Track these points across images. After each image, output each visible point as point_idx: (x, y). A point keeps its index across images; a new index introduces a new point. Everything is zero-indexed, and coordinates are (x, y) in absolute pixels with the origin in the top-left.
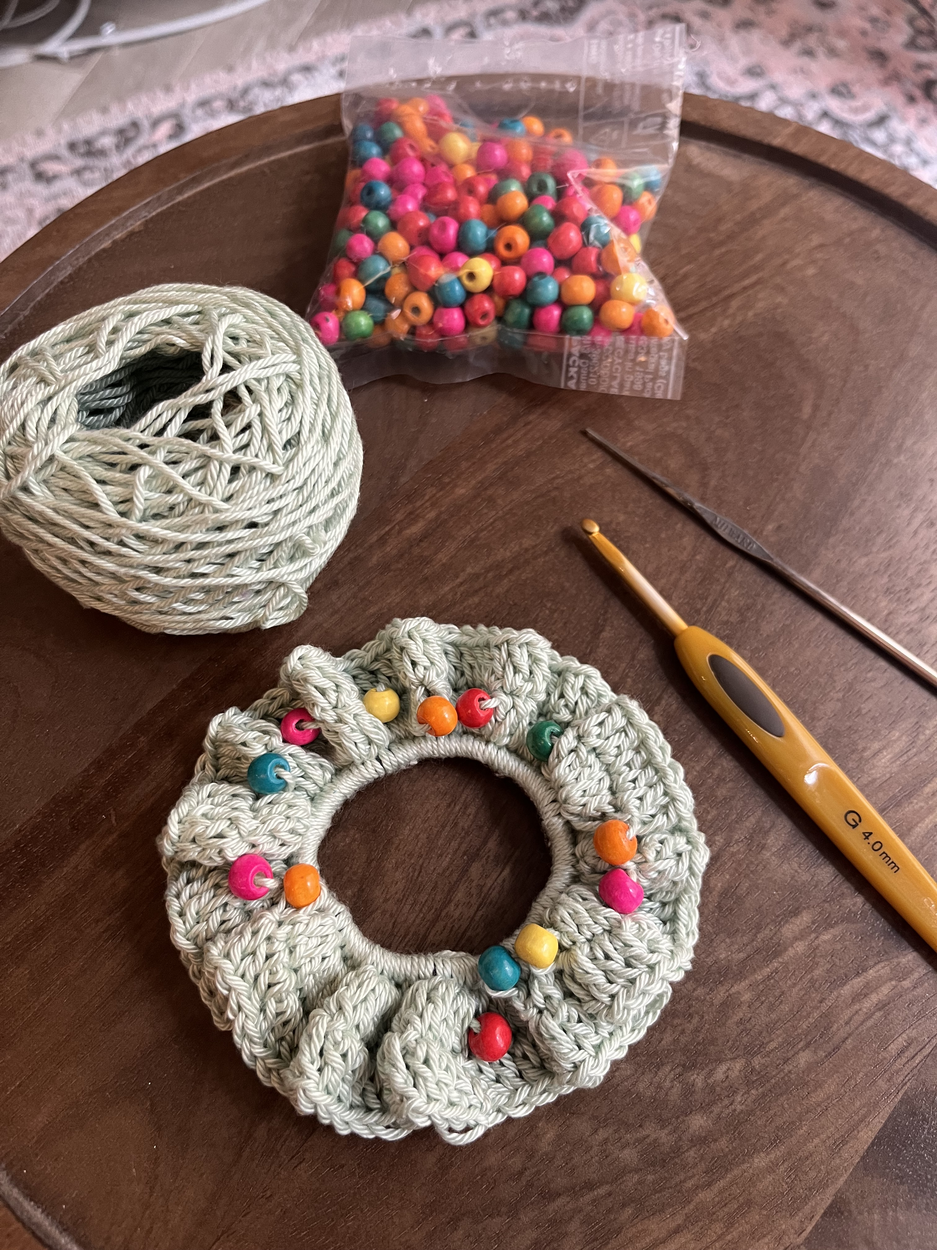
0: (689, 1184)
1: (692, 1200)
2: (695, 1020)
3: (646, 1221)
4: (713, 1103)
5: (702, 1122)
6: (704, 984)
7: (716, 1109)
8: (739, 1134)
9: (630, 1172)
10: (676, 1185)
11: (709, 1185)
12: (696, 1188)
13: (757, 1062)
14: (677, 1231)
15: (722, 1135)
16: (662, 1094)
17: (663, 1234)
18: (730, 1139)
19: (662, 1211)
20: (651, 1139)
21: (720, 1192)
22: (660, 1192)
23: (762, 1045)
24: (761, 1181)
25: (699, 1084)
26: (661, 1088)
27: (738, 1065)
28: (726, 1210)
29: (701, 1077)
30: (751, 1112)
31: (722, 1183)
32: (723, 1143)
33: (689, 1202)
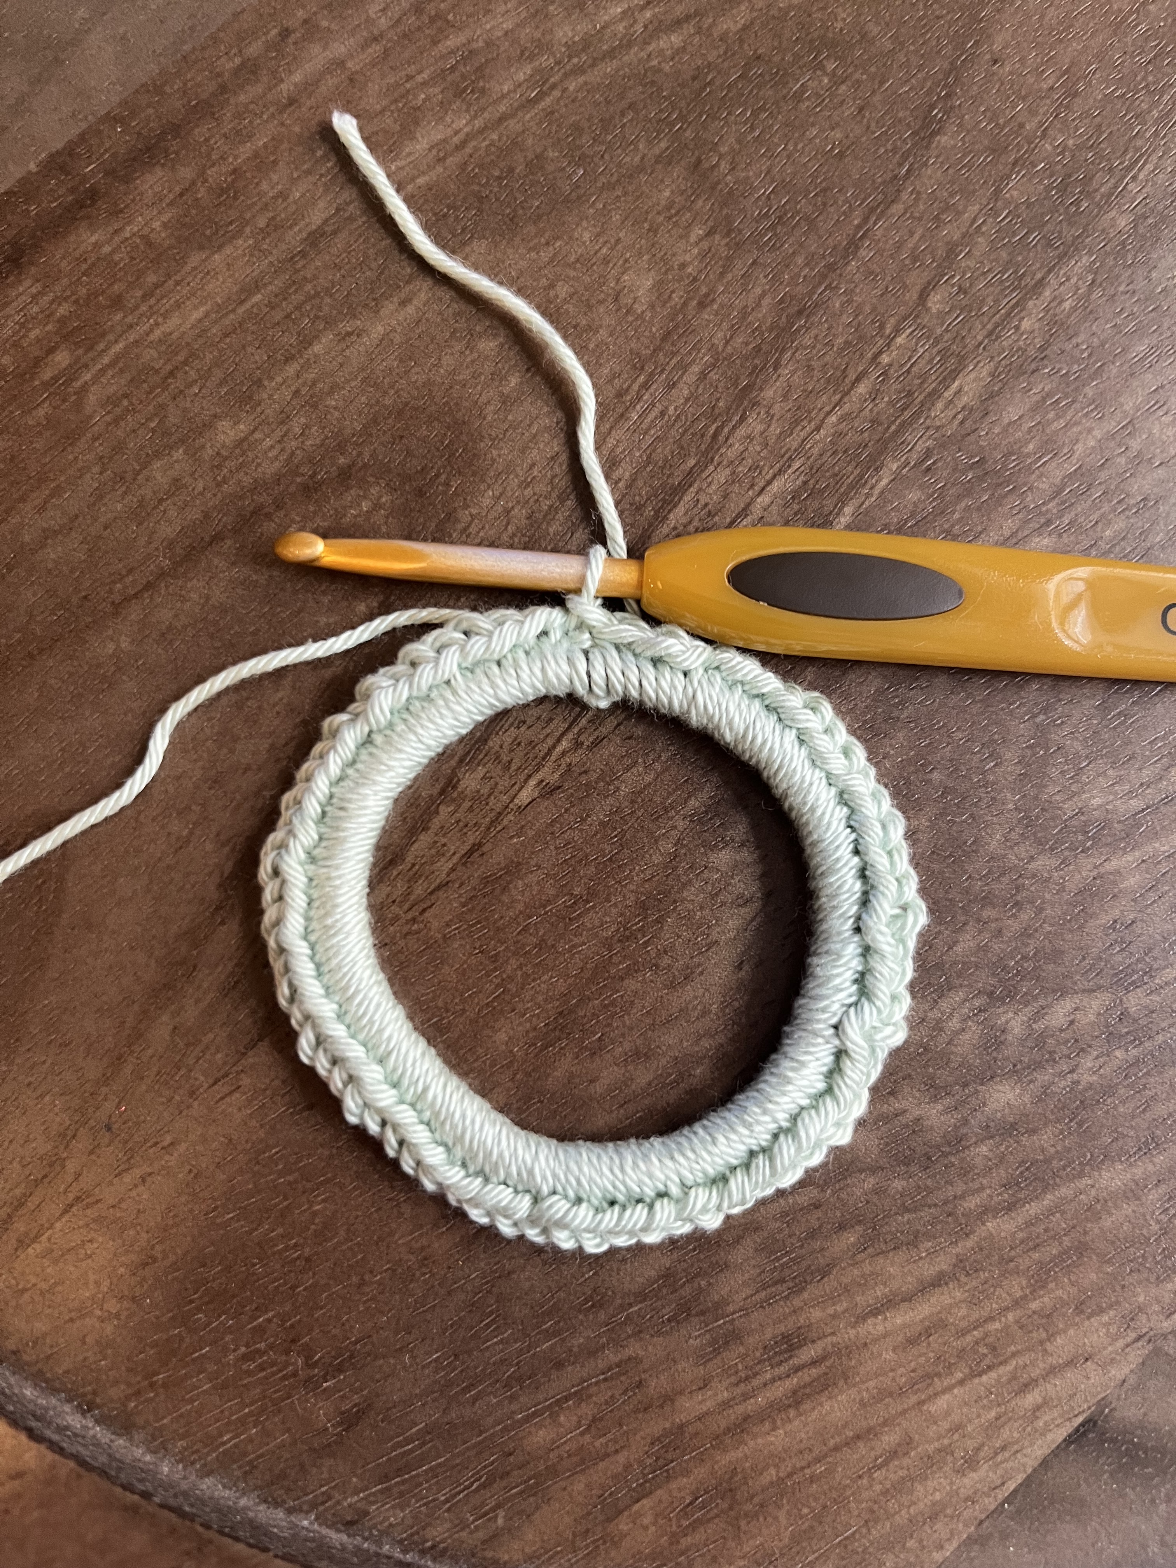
0: (971, 1203)
1: (973, 1232)
2: (1027, 915)
3: (881, 1260)
4: (1038, 1066)
5: (1010, 1096)
6: (1052, 849)
7: (1043, 1077)
8: (1080, 1124)
9: (861, 1171)
10: (945, 1203)
11: (1011, 1207)
12: (984, 1213)
13: (1135, 1001)
14: (938, 1282)
15: (1045, 1125)
16: (943, 1039)
17: (909, 1284)
18: (1061, 1132)
19: (914, 1243)
20: (909, 1117)
21: (1029, 1224)
22: (915, 1210)
23: (1149, 972)
24: (1110, 1214)
25: (1016, 1031)
26: (941, 1029)
27: (1096, 1004)
28: (1036, 1256)
29: (1022, 1018)
30: (1109, 1090)
31: (1033, 1209)
32: (1046, 1138)
33: (967, 1235)
